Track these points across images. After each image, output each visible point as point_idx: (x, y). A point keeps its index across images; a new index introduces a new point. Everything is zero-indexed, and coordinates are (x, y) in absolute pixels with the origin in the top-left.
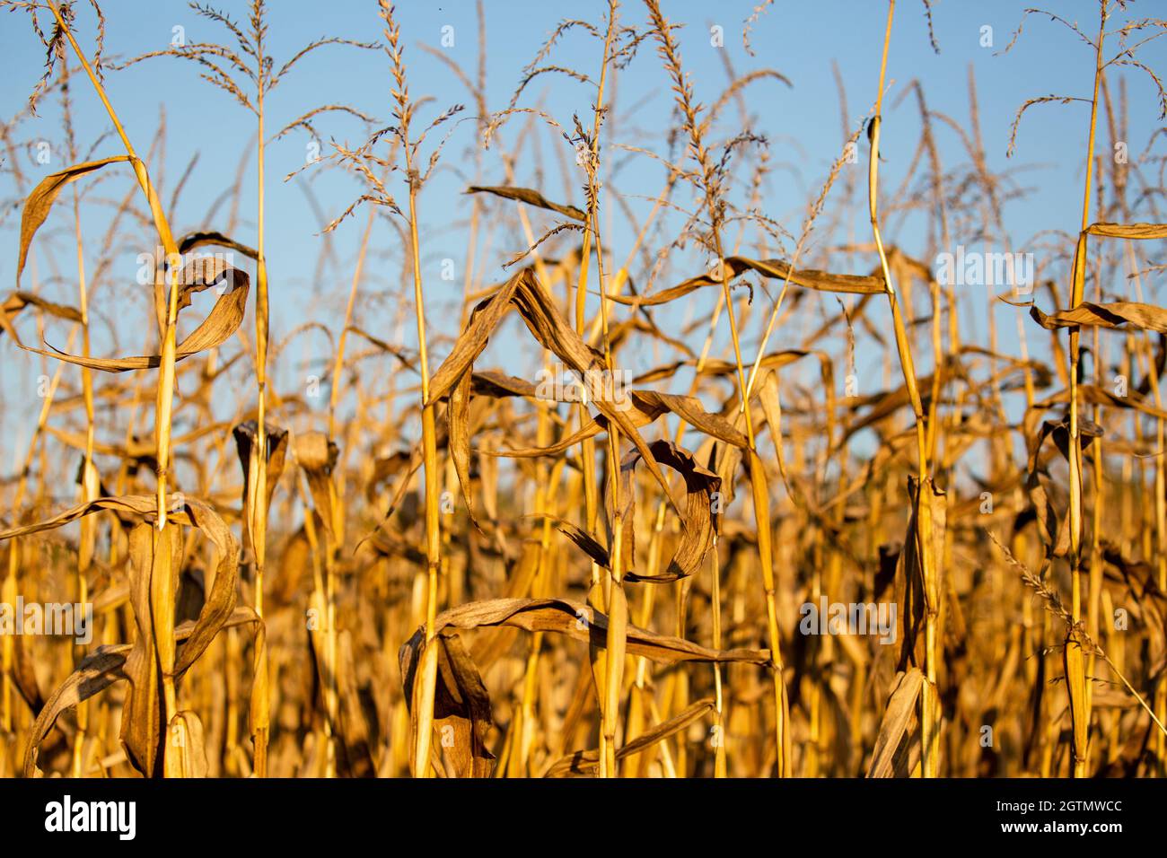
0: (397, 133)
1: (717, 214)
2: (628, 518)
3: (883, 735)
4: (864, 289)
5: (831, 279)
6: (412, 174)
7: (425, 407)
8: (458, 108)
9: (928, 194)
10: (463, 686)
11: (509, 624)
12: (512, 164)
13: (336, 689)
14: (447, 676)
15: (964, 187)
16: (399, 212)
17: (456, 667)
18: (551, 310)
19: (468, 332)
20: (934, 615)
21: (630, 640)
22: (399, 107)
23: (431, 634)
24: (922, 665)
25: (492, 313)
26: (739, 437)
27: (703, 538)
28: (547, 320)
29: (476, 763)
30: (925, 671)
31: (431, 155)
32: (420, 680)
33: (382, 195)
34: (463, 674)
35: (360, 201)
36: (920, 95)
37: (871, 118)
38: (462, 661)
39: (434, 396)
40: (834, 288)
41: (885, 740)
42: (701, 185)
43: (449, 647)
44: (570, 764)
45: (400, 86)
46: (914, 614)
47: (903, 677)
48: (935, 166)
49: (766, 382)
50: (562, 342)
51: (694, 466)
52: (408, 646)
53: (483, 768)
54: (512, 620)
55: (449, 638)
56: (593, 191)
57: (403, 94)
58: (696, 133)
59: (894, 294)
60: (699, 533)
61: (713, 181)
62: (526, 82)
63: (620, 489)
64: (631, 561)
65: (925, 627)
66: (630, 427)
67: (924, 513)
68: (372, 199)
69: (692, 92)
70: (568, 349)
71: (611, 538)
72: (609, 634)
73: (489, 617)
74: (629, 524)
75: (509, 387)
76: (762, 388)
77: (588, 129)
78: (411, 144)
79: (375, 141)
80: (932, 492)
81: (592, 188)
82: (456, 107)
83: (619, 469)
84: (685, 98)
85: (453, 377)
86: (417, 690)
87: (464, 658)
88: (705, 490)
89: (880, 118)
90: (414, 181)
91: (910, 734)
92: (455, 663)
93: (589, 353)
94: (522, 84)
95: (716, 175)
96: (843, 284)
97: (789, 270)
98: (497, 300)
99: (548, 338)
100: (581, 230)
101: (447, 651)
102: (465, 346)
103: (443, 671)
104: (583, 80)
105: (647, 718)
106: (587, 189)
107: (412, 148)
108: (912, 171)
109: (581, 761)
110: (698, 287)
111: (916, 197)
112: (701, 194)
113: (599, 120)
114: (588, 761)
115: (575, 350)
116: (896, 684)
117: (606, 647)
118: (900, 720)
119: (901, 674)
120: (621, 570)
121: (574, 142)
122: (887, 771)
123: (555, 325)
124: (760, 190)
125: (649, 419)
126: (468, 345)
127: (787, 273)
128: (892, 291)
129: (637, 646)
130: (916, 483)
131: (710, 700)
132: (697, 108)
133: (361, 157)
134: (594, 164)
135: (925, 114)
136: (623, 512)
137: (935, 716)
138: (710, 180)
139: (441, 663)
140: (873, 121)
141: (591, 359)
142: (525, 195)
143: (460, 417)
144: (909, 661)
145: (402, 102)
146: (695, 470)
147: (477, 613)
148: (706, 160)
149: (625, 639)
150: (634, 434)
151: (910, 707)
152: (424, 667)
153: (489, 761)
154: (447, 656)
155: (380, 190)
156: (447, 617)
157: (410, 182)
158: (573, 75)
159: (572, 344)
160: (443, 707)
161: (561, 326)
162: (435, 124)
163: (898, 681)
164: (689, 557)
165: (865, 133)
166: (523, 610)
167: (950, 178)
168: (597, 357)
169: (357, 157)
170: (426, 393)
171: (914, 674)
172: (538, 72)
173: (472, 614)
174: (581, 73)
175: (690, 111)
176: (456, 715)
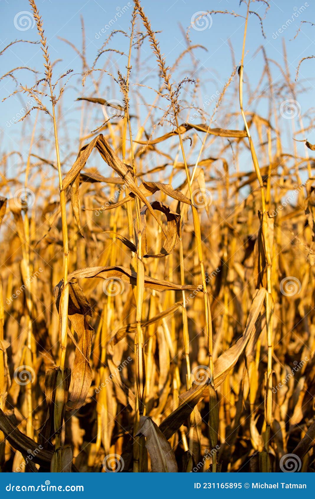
0: (47, 81)
1: (176, 111)
2: (144, 233)
3: (251, 315)
4: (238, 136)
5: (225, 132)
6: (53, 98)
7: (61, 191)
8: (71, 71)
9: (268, 92)
10: (80, 302)
11: (98, 277)
12: (98, 85)
13: (32, 299)
14: (73, 298)
15: (282, 88)
16: (48, 113)
17: (76, 294)
18: (110, 150)
19: (78, 160)
20: (270, 266)
21: (146, 282)
22: (47, 71)
23: (66, 282)
24: (266, 286)
25: (87, 152)
26: (187, 200)
27: (174, 239)
28: (109, 155)
29: (87, 333)
30: (267, 289)
31: (61, 90)
32: (62, 301)
33: (41, 106)
34: (80, 298)
35: (32, 109)
36: (264, 52)
37: (239, 66)
38: (79, 292)
39: (64, 186)
40: (226, 135)
41: (251, 317)
42: (170, 99)
43: (73, 287)
44: (125, 329)
45: (47, 62)
46: (262, 266)
47: (258, 291)
48: (270, 80)
49: (199, 174)
50: (115, 163)
51: (170, 211)
52: (57, 287)
53: (89, 334)
54: (99, 275)
55: (73, 284)
56: (126, 102)
57: (48, 66)
58: (167, 78)
59: (251, 138)
60: (172, 237)
61: (174, 97)
62: (99, 55)
63: (140, 221)
64: (145, 251)
65: (266, 271)
66: (143, 197)
67: (265, 225)
68: (37, 108)
69: (165, 62)
70: (118, 166)
71: (137, 241)
72: (137, 280)
73: (90, 274)
74: (145, 235)
75: (96, 179)
76: (198, 176)
77: (124, 76)
78: (52, 86)
79: (38, 84)
80: (268, 216)
81: (126, 100)
82: (70, 70)
83: (139, 214)
84: (162, 64)
85: (72, 179)
86: (61, 305)
87: (80, 291)
88: (174, 220)
89: (243, 66)
90: (54, 101)
91: (262, 314)
92: (76, 293)
93: (126, 168)
94: (97, 57)
95: (175, 95)
96: (230, 134)
97: (208, 128)
98: (89, 147)
99: (110, 162)
100: (122, 117)
101: (73, 289)
102: (76, 166)
103: (71, 296)
104: (122, 54)
105: (157, 308)
106: (124, 101)
107: (53, 87)
108: (260, 83)
109: (130, 328)
110: (171, 136)
111: (263, 93)
112: (169, 103)
113: (129, 72)
114: (132, 328)
115: (121, 166)
116: (256, 294)
117: (136, 285)
118: (257, 309)
119: (257, 290)
120: (142, 254)
121: (118, 82)
122: (253, 329)
123: (112, 157)
124: (196, 94)
125: (152, 193)
126: (78, 166)
127: (207, 129)
128: (249, 136)
129: (149, 284)
130: (261, 213)
131: (180, 302)
132: (167, 68)
133: (32, 91)
134: (127, 91)
135: (266, 60)
136: (142, 231)
137: (272, 307)
138: (173, 97)
139: (70, 293)
140: (240, 68)
141: (128, 170)
142: (100, 101)
143: (75, 193)
144: (261, 285)
145: (48, 69)
146: (170, 212)
147: (85, 273)
148: (171, 89)
149: (144, 282)
150: (145, 200)
151: (261, 303)
152: (63, 296)
153: (91, 331)
154: (73, 290)
155: (40, 104)
156: (72, 275)
157: (52, 101)
158: (118, 52)
159: (119, 164)
160: (72, 310)
161: (114, 157)
162: (62, 77)
163: (256, 293)
164: (168, 247)
165: (237, 73)
166: (103, 271)
167: (276, 85)
168: (130, 169)
169: (31, 91)
170: (61, 186)
171: (262, 290)
172: (103, 52)
173: (82, 273)
174: (121, 51)
175: (164, 70)
176: (78, 313)
